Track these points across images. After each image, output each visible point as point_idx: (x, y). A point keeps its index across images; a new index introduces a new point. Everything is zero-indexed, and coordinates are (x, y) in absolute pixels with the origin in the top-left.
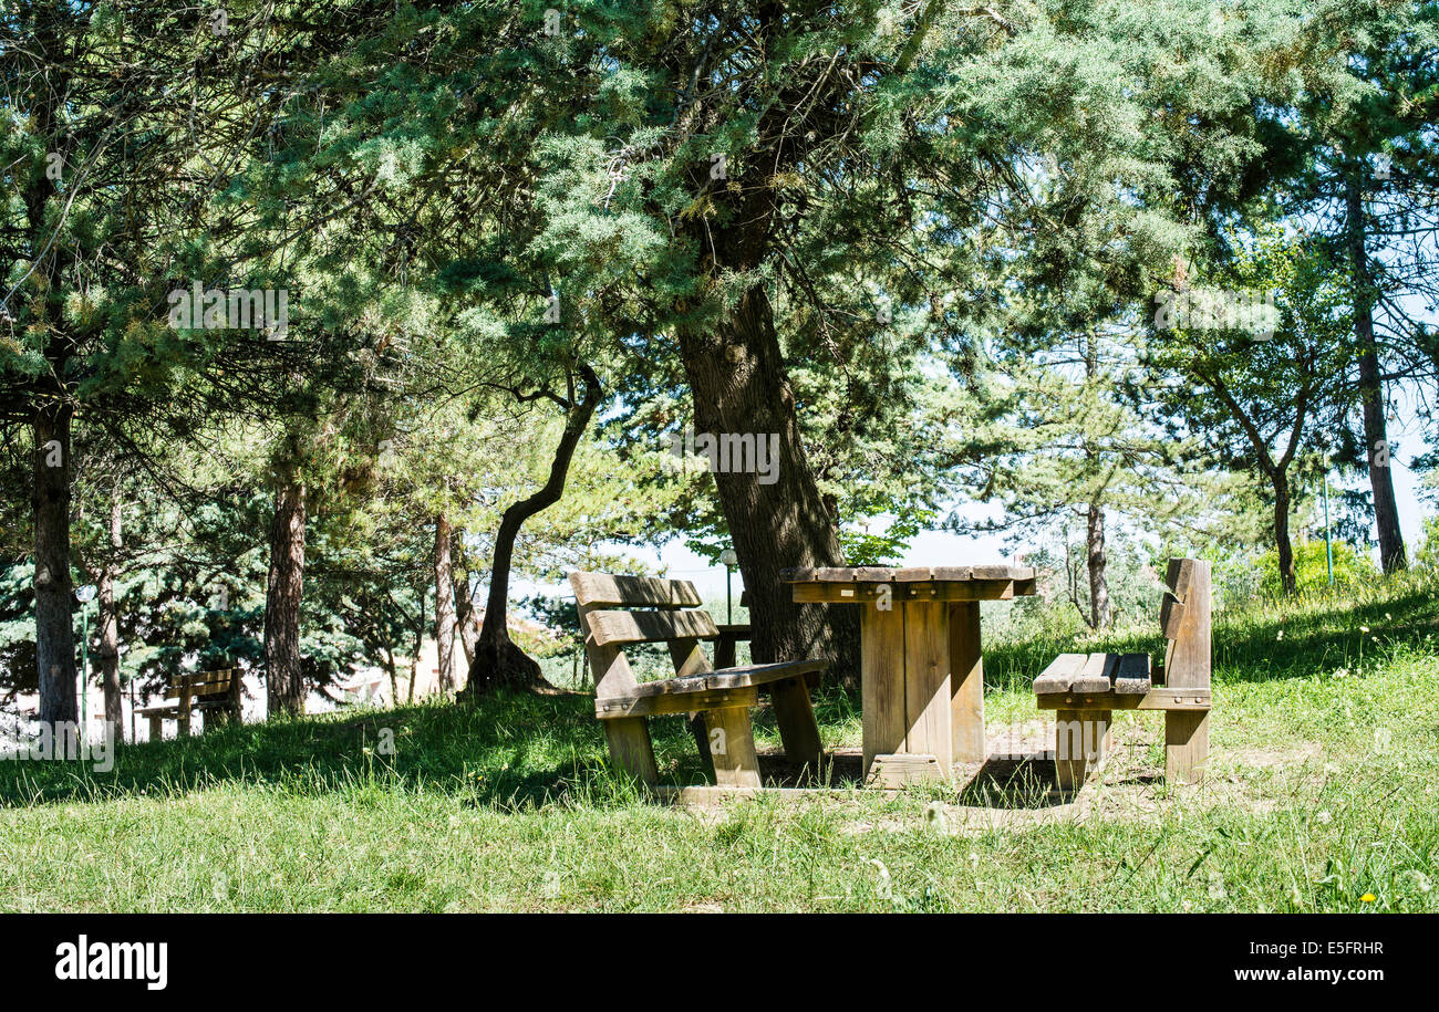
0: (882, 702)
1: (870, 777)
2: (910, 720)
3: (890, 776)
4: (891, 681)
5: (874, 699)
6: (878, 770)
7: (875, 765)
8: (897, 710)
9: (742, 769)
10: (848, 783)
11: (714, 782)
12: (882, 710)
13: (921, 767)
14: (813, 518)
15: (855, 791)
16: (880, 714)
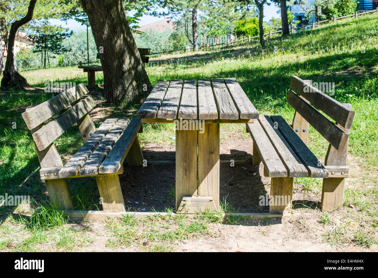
0: (186, 171)
1: (180, 208)
2: (200, 180)
3: (190, 208)
4: (191, 161)
5: (182, 169)
6: (184, 205)
7: (182, 203)
8: (193, 175)
9: (116, 202)
10: (169, 210)
11: (101, 208)
12: (186, 175)
13: (206, 204)
14: (129, 39)
15: (173, 214)
16: (185, 177)
